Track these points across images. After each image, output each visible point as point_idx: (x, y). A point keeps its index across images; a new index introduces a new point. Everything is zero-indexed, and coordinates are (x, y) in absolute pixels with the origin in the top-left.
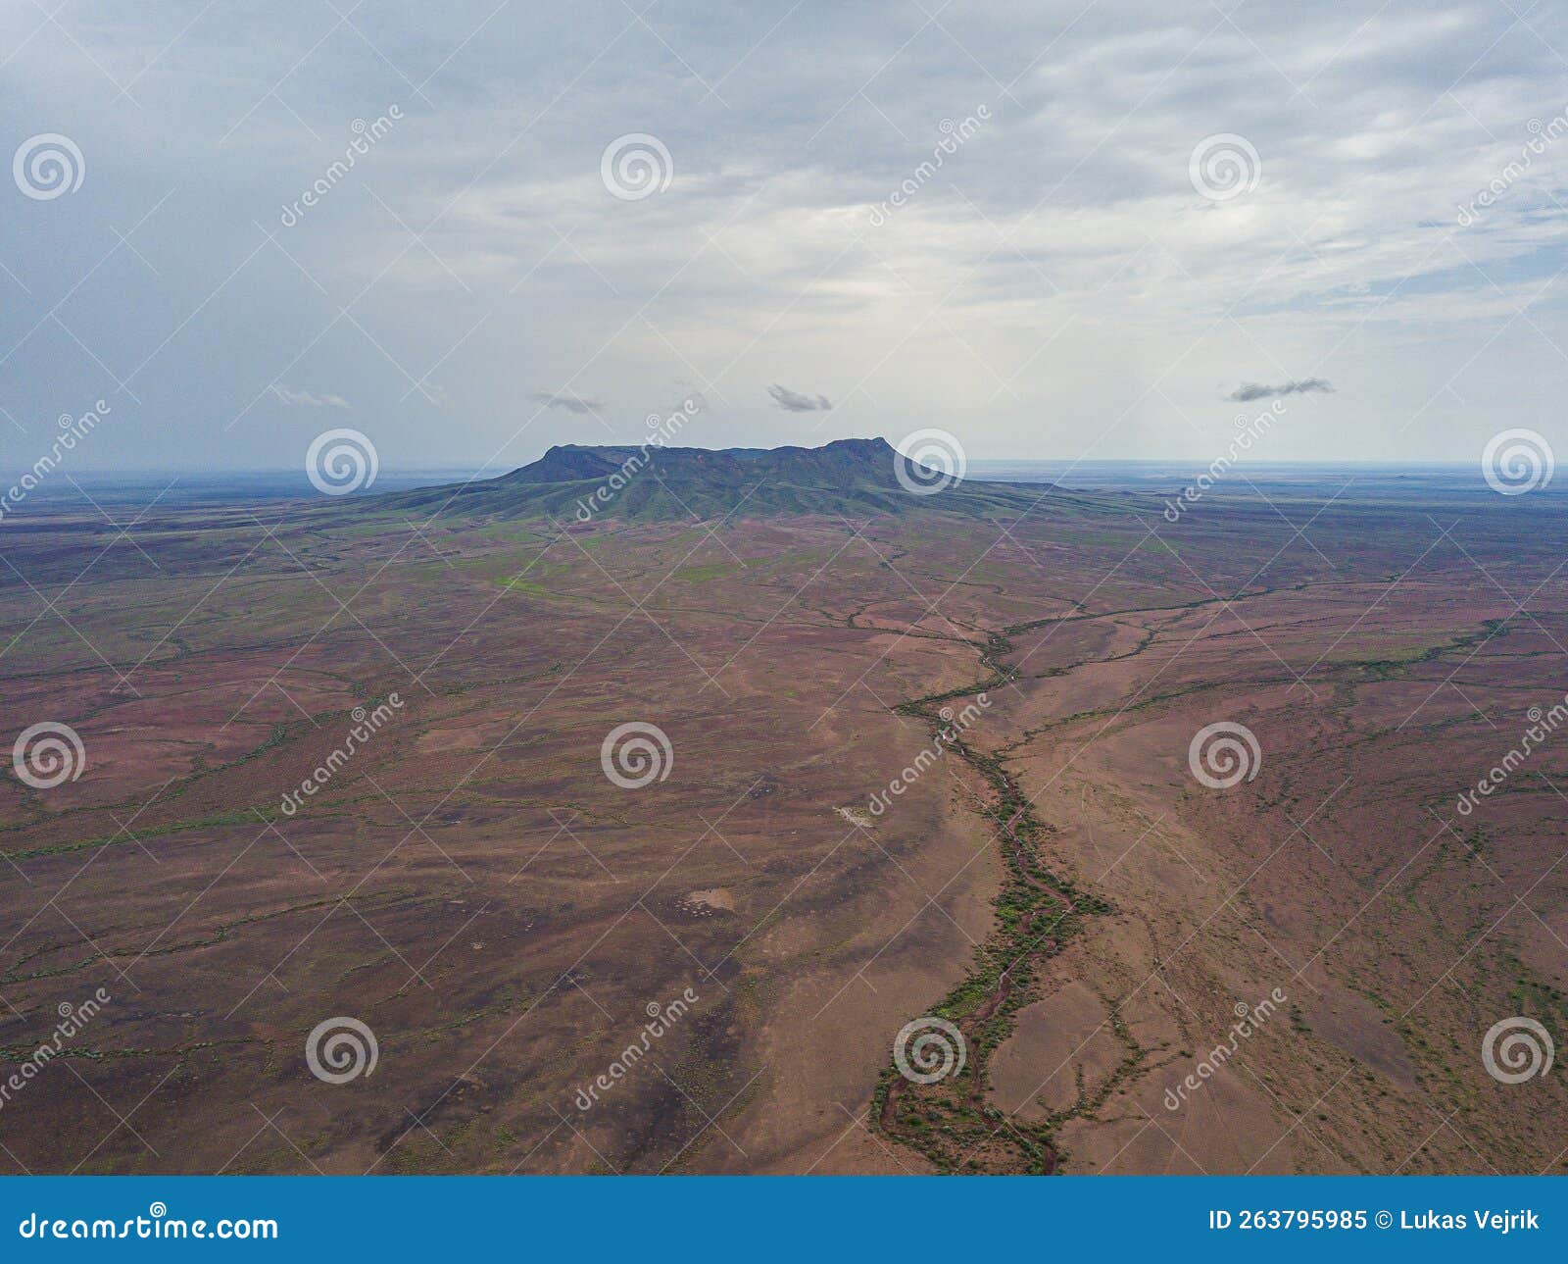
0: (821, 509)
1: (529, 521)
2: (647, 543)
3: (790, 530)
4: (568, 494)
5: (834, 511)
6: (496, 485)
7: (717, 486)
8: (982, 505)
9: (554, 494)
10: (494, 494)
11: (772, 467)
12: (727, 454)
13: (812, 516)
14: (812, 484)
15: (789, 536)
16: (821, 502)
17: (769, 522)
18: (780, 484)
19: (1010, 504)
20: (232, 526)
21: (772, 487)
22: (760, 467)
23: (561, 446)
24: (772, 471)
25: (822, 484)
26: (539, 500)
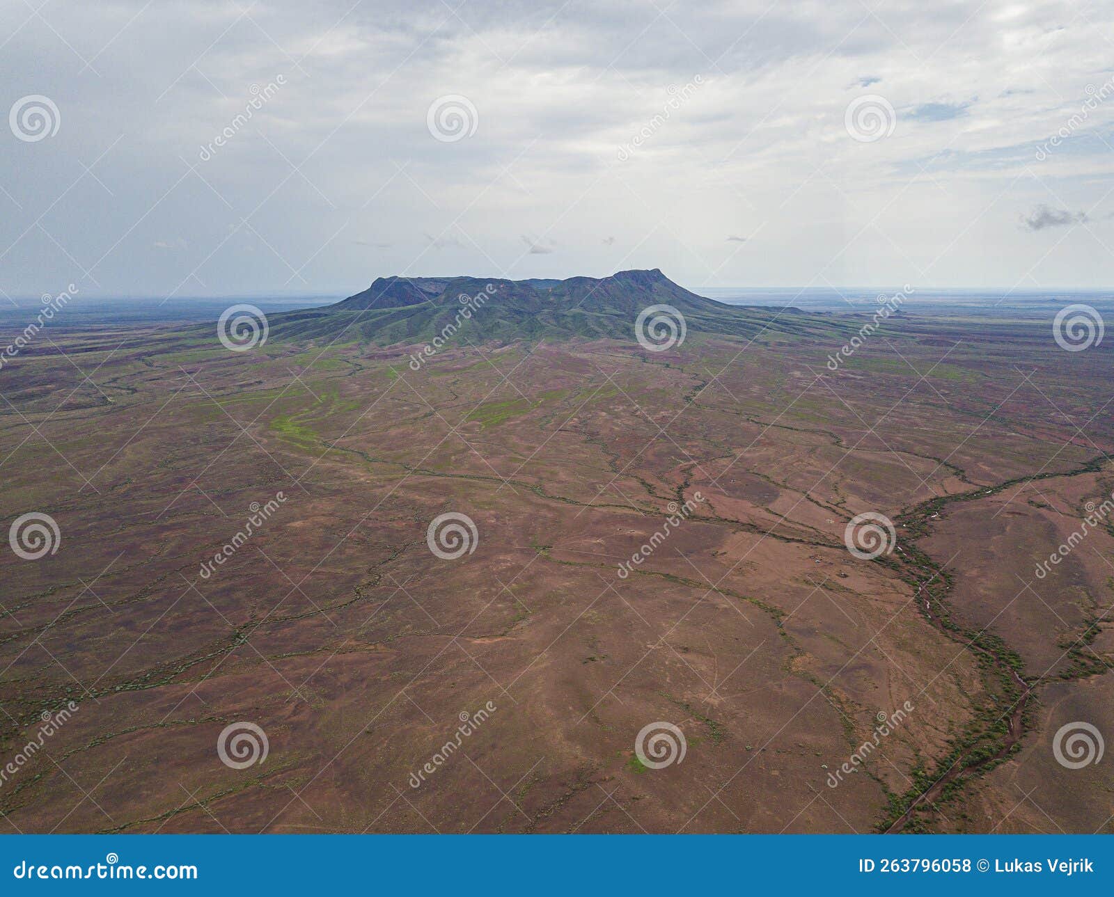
0: (610, 333)
1: (343, 346)
2: (446, 371)
3: (585, 356)
4: (385, 319)
5: (623, 336)
6: (326, 312)
7: (519, 313)
8: (755, 329)
9: (374, 320)
10: (321, 320)
11: (564, 296)
12: (526, 285)
13: (602, 341)
14: (601, 310)
15: (584, 362)
16: (611, 327)
17: (565, 347)
18: (572, 310)
19: (777, 327)
20: (78, 352)
21: (565, 313)
22: (555, 295)
23: (385, 278)
24: (566, 298)
25: (609, 309)
26: (358, 326)
